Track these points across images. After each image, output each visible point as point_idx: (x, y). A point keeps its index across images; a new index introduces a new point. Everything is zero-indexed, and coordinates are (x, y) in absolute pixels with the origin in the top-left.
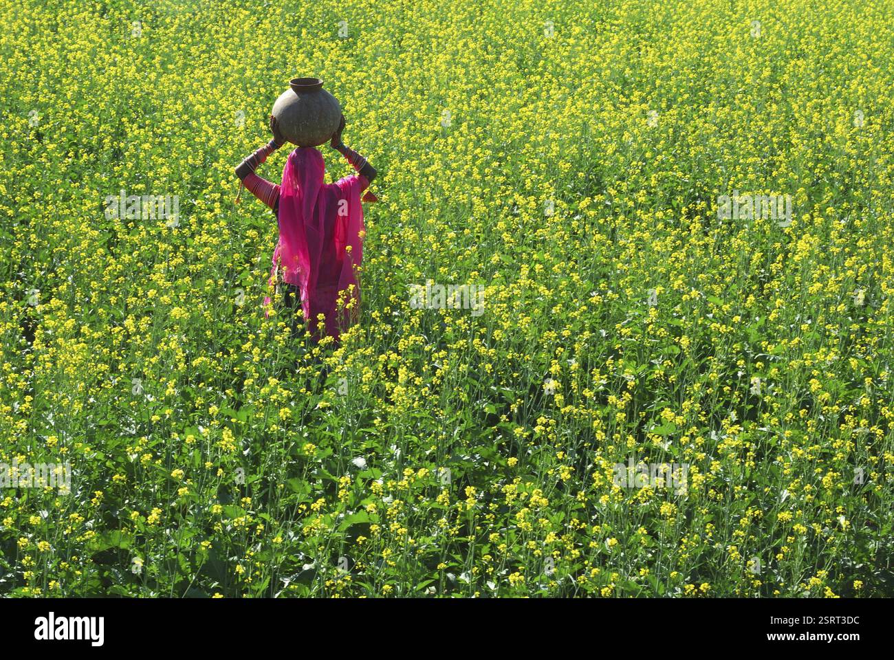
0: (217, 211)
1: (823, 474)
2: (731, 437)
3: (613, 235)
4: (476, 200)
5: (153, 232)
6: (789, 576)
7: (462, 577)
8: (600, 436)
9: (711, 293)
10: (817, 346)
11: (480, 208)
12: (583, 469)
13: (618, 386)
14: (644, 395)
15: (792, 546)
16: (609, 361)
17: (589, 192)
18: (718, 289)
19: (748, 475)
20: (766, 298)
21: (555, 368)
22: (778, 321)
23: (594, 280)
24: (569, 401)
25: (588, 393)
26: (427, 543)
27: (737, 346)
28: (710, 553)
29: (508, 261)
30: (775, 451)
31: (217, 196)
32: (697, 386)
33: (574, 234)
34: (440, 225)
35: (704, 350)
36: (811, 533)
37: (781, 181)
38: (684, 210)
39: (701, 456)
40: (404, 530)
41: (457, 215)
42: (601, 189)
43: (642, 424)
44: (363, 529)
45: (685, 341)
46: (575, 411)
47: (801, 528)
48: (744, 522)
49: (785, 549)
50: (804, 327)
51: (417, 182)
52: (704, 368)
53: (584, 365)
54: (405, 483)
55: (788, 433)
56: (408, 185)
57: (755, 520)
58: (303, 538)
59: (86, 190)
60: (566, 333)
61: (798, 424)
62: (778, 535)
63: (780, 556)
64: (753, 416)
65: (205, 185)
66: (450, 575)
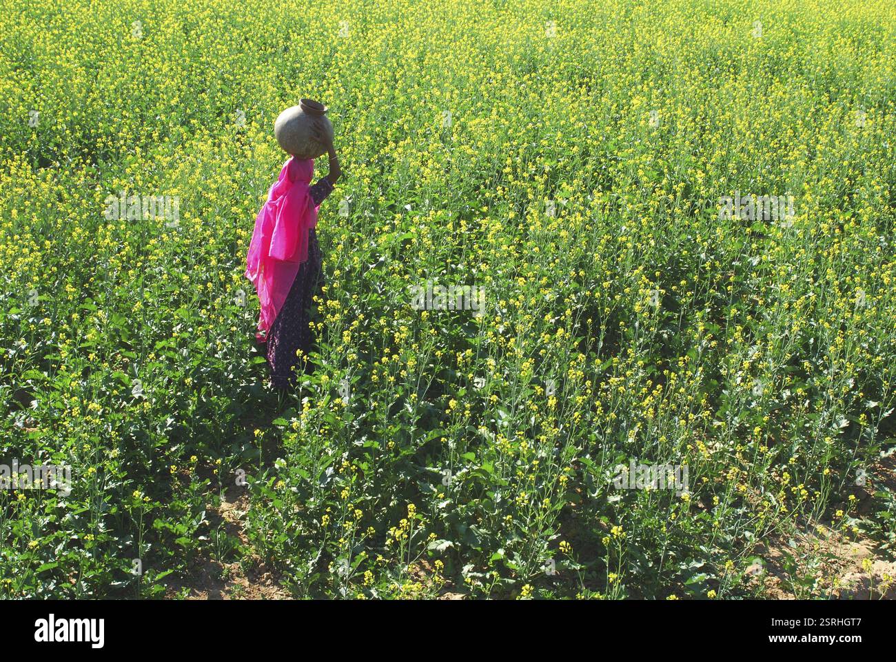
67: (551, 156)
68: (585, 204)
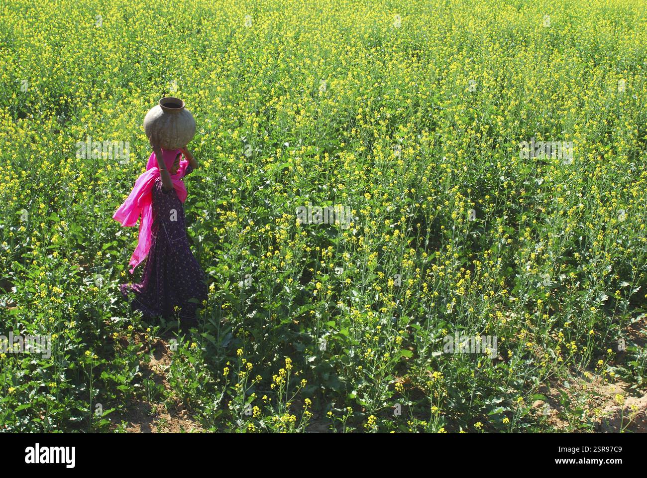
0: (235, 52)
1: (459, 150)
2: (425, 137)
3: (384, 63)
4: (333, 48)
5: (212, 60)
6: (444, 189)
7: (324, 186)
8: (376, 136)
9: (420, 84)
10: (458, 104)
11: (334, 51)
12: (370, 148)
13: (384, 118)
14: (393, 121)
15: (447, 177)
16: (382, 108)
17: (376, 46)
18: (423, 83)
19: (431, 151)
20: (439, 86)
21: (360, 110)
22: (444, 94)
23: (376, 78)
24: (366, 122)
25: (372, 120)
26: (312, 174)
27: (428, 104)
28: (416, 179)
29: (344, 71)
30: (441, 143)
31: (235, 46)
32: (413, 118)
33: (369, 63)
34: (319, 58)
35: (417, 105)
36: (453, 172)
37: (447, 43)
38: (410, 53)
39: (414, 144)
40: (302, 169)
41: (325, 54)
42: (380, 44)
43: (392, 132)
44: (287, 169)
45: (409, 101)
46: (368, 127)
47: (449, 170)
48: (429, 168)
49: (443, 178)
50: (453, 96)
51: (311, 42)
52: (416, 112)
53: (372, 110)
54: (302, 152)
55: (446, 136)
56: (308, 43)
57: (433, 168)
58: (265, 172)
59: (186, 44)
60: (365, 97)
61: (449, 132)
62: (441, 173)
63: (441, 181)
64: (434, 130)
65: (231, 43)
66: (320, 186)
67: (392, 106)
68: (416, 141)
